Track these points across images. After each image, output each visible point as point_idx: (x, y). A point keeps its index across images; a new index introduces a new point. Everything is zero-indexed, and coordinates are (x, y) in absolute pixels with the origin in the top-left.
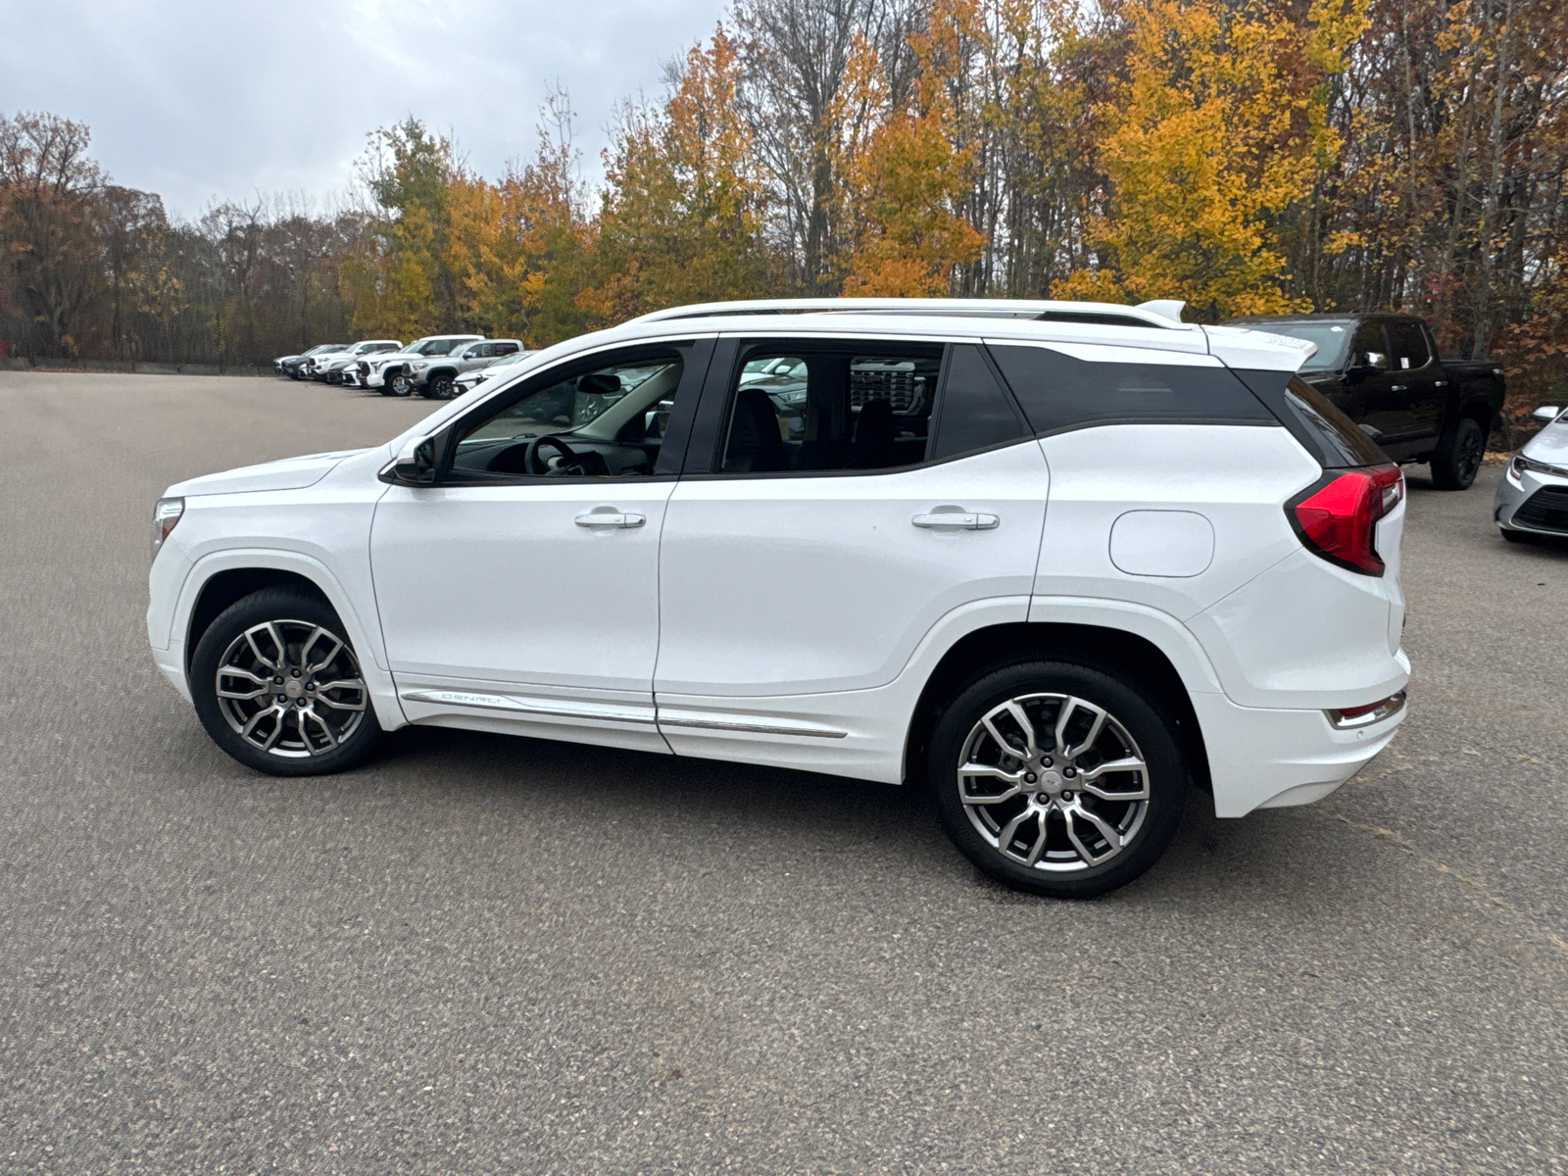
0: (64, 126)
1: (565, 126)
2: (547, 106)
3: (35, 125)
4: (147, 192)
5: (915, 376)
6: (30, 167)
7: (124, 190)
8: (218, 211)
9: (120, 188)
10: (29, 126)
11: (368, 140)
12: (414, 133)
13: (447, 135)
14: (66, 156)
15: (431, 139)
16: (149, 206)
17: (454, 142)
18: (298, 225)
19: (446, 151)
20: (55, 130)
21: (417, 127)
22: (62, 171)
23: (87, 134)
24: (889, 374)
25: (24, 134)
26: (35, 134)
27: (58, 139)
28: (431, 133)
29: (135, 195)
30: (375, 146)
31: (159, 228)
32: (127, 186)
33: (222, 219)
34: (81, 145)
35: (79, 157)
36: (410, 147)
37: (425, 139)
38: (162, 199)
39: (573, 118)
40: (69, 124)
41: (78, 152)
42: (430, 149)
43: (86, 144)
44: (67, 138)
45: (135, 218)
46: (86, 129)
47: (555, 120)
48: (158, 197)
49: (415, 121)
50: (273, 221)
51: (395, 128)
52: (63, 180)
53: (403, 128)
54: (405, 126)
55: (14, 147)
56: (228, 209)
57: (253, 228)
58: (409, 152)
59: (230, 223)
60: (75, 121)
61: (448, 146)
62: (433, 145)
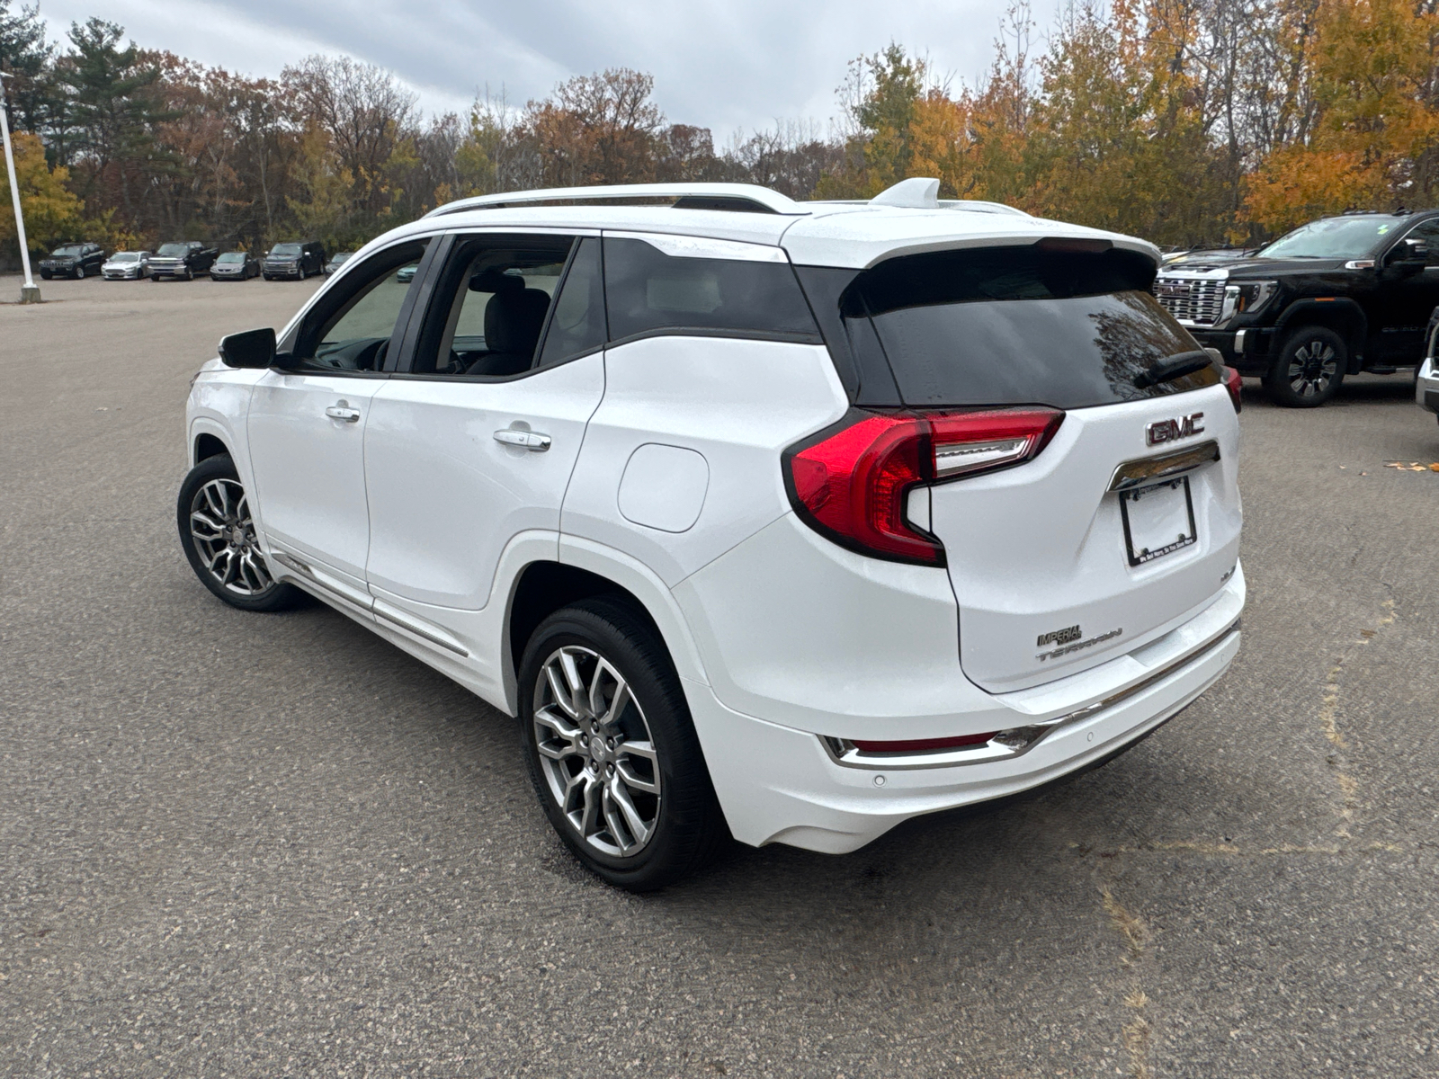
0: (635, 78)
1: (1023, 37)
2: (1007, 17)
3: (616, 79)
4: (702, 128)
5: (1227, 284)
6: (610, 113)
7: (684, 127)
8: (754, 141)
9: (683, 126)
10: (612, 80)
11: (849, 67)
12: (894, 57)
13: (922, 55)
14: (635, 102)
15: (909, 61)
16: (702, 139)
17: (928, 63)
18: (815, 149)
19: (921, 72)
20: (630, 82)
21: (898, 52)
22: (631, 115)
23: (651, 83)
24: (1198, 283)
25: (609, 87)
26: (616, 86)
27: (631, 89)
28: (909, 57)
29: (693, 131)
30: (856, 73)
31: (708, 156)
32: (688, 125)
33: (756, 148)
34: (646, 92)
35: (645, 102)
36: (889, 71)
37: (904, 63)
38: (712, 133)
39: (1031, 26)
40: (639, 76)
41: (644, 99)
42: (907, 71)
43: (649, 92)
44: (637, 88)
45: (692, 150)
46: (651, 79)
47: (1014, 32)
48: (709, 131)
49: (896, 46)
50: (793, 146)
51: (876, 56)
52: (631, 122)
53: (885, 55)
54: (887, 52)
55: (600, 99)
56: (761, 138)
57: (779, 152)
58: (889, 76)
59: (762, 150)
60: (644, 73)
61: (923, 67)
62: (909, 67)
